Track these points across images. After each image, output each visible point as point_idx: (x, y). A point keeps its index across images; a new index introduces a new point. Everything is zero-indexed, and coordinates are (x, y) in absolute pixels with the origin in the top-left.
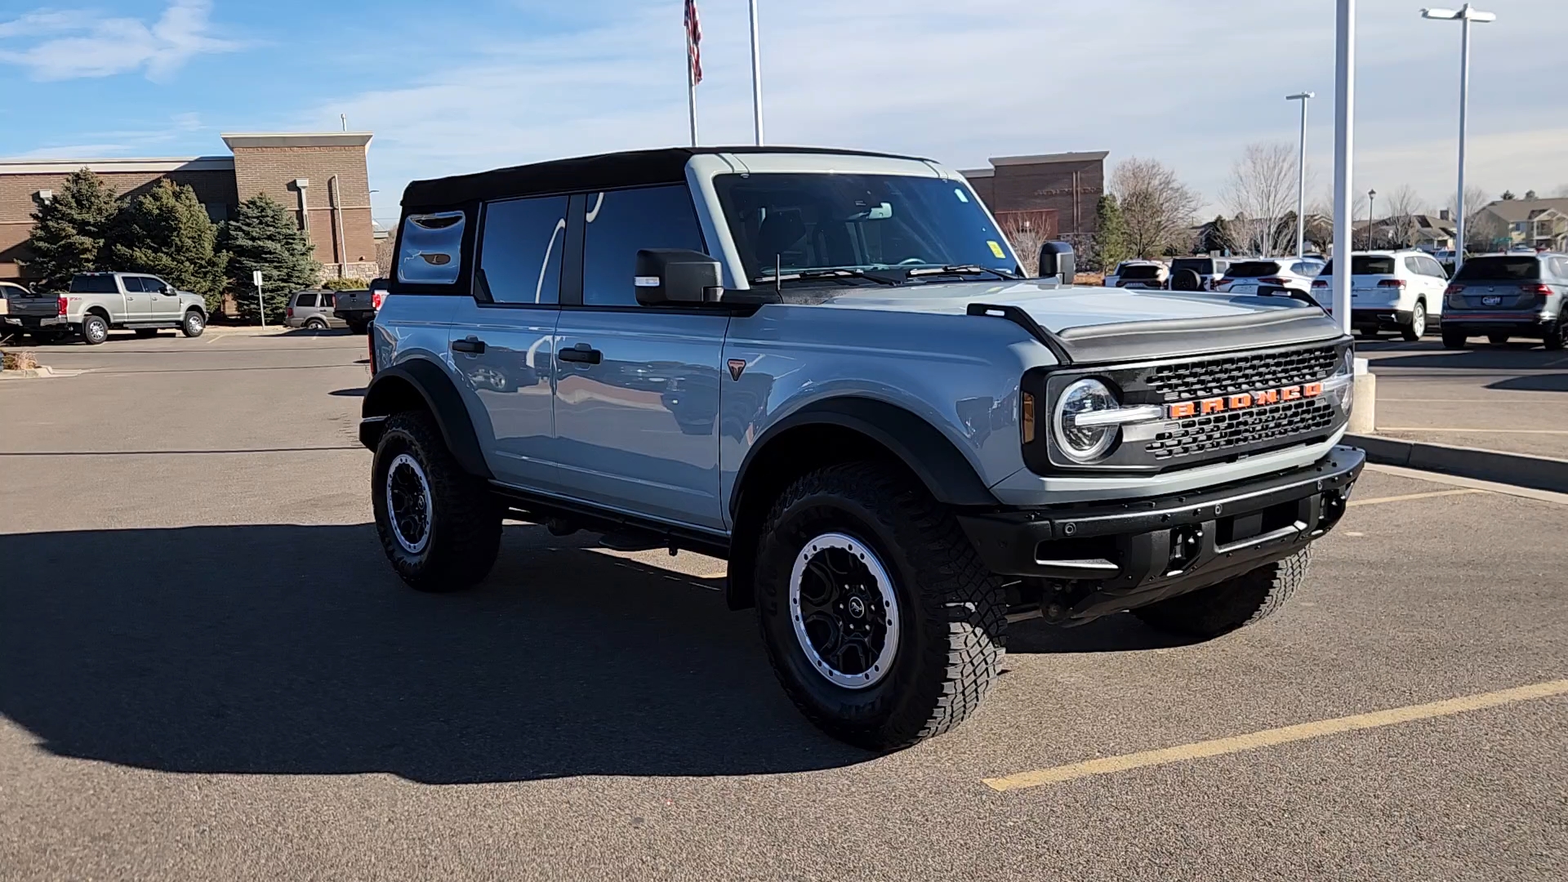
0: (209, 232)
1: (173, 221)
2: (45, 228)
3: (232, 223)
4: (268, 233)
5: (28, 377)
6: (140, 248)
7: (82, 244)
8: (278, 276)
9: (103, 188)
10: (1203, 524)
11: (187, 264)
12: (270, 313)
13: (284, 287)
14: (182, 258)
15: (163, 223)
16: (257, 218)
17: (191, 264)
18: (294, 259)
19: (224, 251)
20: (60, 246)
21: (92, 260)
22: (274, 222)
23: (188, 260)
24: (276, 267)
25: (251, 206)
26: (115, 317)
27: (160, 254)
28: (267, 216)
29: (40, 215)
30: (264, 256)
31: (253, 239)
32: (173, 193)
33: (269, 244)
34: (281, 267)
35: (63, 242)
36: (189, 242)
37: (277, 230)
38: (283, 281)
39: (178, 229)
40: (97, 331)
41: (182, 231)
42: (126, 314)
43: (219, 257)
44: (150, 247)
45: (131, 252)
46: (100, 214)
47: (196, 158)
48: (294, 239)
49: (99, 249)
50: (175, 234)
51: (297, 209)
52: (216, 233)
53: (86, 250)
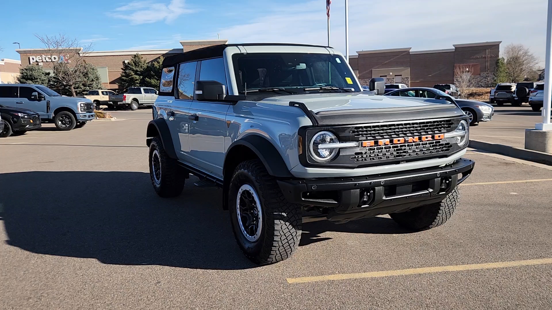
2: (125, 73)
5: (108, 121)
6: (153, 79)
7: (135, 78)
9: (143, 59)
10: (376, 188)
20: (129, 79)
21: (139, 83)
26: (140, 102)
29: (124, 68)
35: (130, 77)
40: (135, 106)
42: (144, 101)
44: (156, 79)
45: (150, 80)
46: (142, 68)
47: (172, 49)
49: (141, 79)
53: (137, 80)
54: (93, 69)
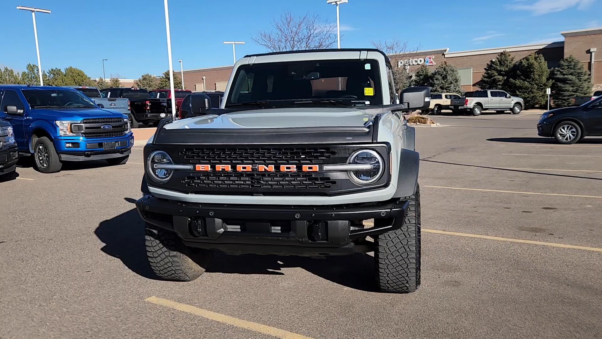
0: (546, 72)
1: (532, 68)
2: (488, 73)
3: (557, 68)
4: (571, 72)
6: (518, 80)
7: (498, 79)
8: (572, 90)
9: (510, 57)
11: (535, 85)
12: (566, 105)
13: (574, 94)
14: (534, 83)
15: (528, 70)
16: (567, 66)
17: (537, 85)
18: (581, 83)
19: (551, 80)
20: (491, 80)
21: (501, 85)
22: (574, 67)
23: (536, 84)
24: (572, 86)
25: (565, 61)
26: (485, 106)
27: (525, 82)
28: (571, 65)
29: (487, 68)
30: (567, 82)
31: (564, 75)
32: (535, 58)
33: (570, 77)
34: (574, 86)
35: (493, 78)
36: (537, 77)
37: (575, 71)
38: (574, 92)
39: (533, 72)
40: (477, 111)
41: (535, 73)
43: (548, 82)
44: (522, 79)
45: (515, 81)
46: (507, 67)
47: (552, 42)
48: (582, 74)
49: (504, 80)
50: (532, 74)
51: (589, 61)
52: (549, 73)
53: (500, 81)
54: (453, 71)
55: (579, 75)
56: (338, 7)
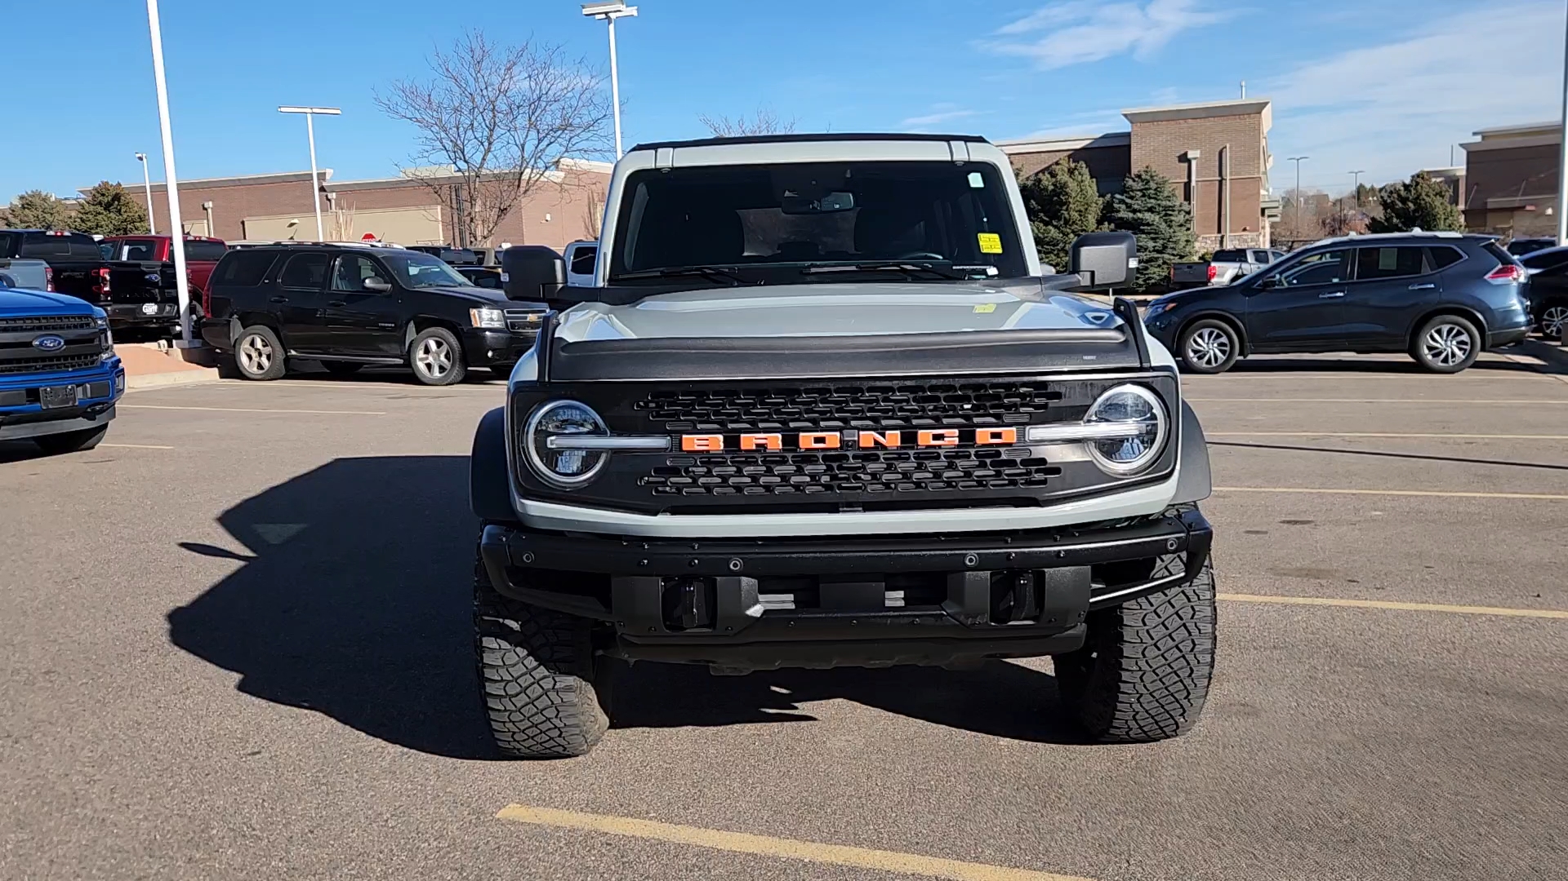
0: (1094, 205)
1: (1064, 196)
3: (1118, 196)
4: (1149, 205)
8: (1154, 247)
11: (1072, 236)
12: (1142, 283)
13: (1158, 258)
14: (1068, 230)
15: (1055, 198)
16: (1141, 190)
17: (1075, 235)
18: (1172, 230)
19: (1106, 223)
22: (1156, 194)
23: (1073, 232)
24: (1152, 239)
25: (1137, 179)
27: (1050, 227)
28: (1150, 189)
30: (1142, 227)
31: (1134, 211)
32: (1069, 170)
33: (1148, 216)
34: (1158, 238)
36: (1075, 215)
37: (1159, 202)
38: (1158, 252)
39: (1067, 203)
41: (1071, 206)
43: (1101, 229)
44: (1042, 221)
47: (1101, 135)
48: (1173, 211)
50: (1064, 208)
51: (1186, 180)
52: (1102, 207)
55: (1167, 212)
56: (612, 27)
